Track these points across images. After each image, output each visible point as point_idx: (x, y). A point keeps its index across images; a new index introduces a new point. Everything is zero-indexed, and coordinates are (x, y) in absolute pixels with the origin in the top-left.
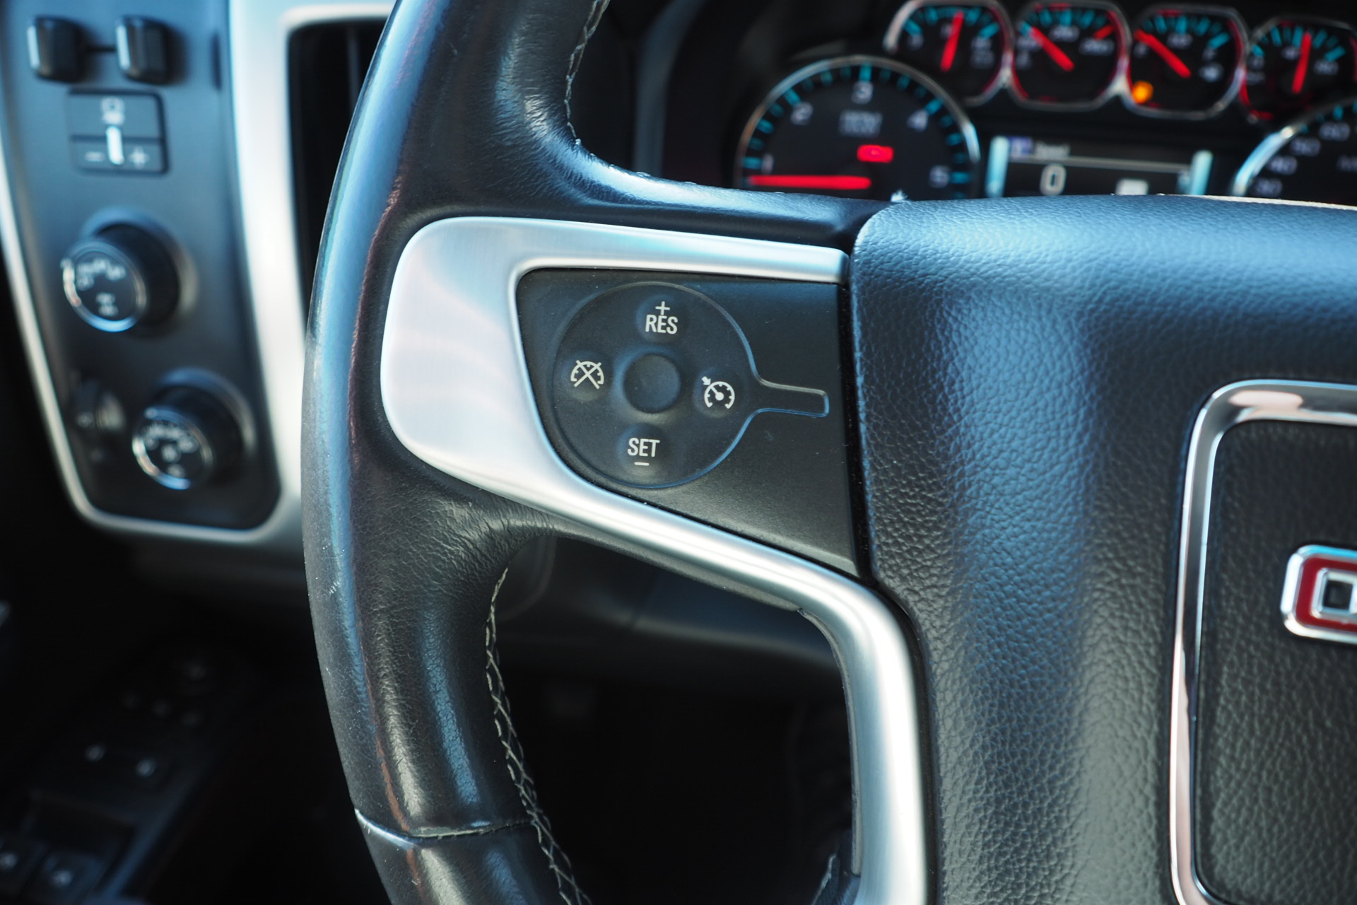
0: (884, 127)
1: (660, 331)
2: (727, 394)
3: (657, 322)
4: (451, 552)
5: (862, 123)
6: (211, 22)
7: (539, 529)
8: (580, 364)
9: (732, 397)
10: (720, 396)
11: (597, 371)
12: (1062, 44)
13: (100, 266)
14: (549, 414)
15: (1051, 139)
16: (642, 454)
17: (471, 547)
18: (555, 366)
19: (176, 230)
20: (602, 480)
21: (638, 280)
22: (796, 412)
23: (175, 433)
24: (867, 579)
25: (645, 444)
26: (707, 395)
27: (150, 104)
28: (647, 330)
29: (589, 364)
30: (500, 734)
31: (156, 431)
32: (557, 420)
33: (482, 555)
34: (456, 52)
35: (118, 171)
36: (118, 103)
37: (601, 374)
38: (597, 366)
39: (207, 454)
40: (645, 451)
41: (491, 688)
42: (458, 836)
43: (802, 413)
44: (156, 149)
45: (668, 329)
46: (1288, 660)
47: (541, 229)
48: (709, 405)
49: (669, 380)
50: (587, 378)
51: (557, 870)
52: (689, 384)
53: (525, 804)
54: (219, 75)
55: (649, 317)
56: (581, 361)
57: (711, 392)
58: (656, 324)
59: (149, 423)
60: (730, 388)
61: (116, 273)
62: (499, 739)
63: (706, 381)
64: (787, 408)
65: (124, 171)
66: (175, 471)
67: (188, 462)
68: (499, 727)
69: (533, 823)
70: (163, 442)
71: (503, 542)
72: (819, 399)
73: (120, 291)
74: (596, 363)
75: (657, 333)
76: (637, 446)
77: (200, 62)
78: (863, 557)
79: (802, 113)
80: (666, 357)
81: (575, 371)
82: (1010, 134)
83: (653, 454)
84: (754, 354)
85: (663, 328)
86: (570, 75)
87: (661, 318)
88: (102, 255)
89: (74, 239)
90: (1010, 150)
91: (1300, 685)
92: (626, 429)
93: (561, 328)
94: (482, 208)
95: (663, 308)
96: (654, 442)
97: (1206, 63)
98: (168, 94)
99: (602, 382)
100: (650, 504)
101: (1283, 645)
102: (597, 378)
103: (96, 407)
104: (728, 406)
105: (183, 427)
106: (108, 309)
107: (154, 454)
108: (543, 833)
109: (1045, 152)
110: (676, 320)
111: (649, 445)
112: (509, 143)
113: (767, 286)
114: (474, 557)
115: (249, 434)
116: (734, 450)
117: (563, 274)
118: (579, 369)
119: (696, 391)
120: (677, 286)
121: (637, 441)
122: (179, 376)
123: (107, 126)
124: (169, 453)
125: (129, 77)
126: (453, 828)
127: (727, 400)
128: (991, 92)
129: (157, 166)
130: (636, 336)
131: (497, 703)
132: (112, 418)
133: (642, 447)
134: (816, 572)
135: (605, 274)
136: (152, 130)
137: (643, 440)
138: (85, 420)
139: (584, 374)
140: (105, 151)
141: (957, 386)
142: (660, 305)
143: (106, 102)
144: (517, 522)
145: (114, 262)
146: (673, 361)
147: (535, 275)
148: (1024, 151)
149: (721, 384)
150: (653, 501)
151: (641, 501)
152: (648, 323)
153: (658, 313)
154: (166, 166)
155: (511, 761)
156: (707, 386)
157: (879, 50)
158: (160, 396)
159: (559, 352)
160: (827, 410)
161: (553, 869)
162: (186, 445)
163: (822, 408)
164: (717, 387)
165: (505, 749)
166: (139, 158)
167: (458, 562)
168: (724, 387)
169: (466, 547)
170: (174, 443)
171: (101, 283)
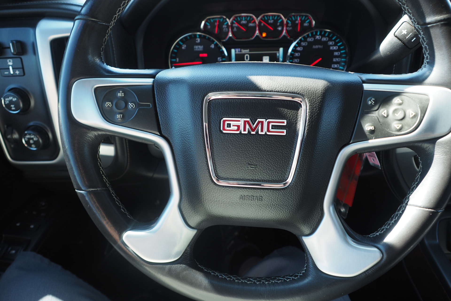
0: (204, 48)
1: (121, 96)
2: (133, 105)
3: (120, 94)
4: (88, 139)
5: (199, 48)
6: (32, 40)
7: (104, 134)
8: (107, 103)
9: (134, 106)
10: (132, 106)
11: (110, 104)
12: (243, 25)
13: (11, 98)
14: (102, 112)
15: (245, 48)
16: (119, 117)
17: (92, 138)
18: (102, 103)
19: (28, 89)
20: (113, 123)
21: (116, 87)
22: (145, 107)
23: (32, 137)
24: (162, 136)
25: (120, 116)
26: (130, 106)
27: (19, 59)
28: (118, 96)
29: (108, 103)
30: (102, 173)
31: (28, 136)
32: (104, 113)
33: (94, 140)
34: (78, 51)
35: (12, 76)
36: (11, 60)
37: (111, 104)
38: (110, 103)
39: (41, 141)
40: (120, 117)
41: (99, 165)
42: (94, 190)
43: (147, 108)
44: (21, 70)
45: (122, 95)
46: (223, 137)
47: (97, 80)
48: (130, 108)
49: (123, 104)
50: (108, 105)
51: (115, 198)
52: (126, 104)
53: (108, 186)
54: (35, 51)
55: (119, 93)
56: (107, 102)
57: (131, 106)
58: (120, 95)
59: (26, 135)
60: (134, 104)
61: (14, 99)
62: (102, 175)
63: (130, 104)
64: (144, 107)
65: (14, 75)
66: (33, 146)
67: (36, 143)
68: (101, 172)
69: (110, 190)
70: (29, 139)
71: (98, 137)
72: (149, 105)
73: (16, 104)
74: (110, 102)
75: (120, 96)
76: (118, 116)
77: (30, 49)
78: (160, 131)
79: (184, 47)
80: (122, 100)
81: (106, 104)
82: (235, 48)
83: (121, 117)
84: (137, 98)
85: (121, 95)
86: (102, 52)
87: (121, 93)
88: (11, 96)
89: (3, 93)
90: (236, 51)
91: (225, 141)
92: (116, 113)
93: (103, 97)
94: (87, 77)
95: (121, 92)
96: (121, 115)
97: (278, 26)
98: (23, 57)
99: (111, 106)
100: (122, 126)
101: (222, 135)
102: (110, 105)
103: (12, 133)
104: (134, 108)
105: (35, 135)
106: (13, 108)
107: (28, 142)
108: (112, 192)
109: (244, 51)
110: (123, 94)
111: (121, 116)
112: (90, 65)
113: (139, 86)
114: (93, 140)
115: (50, 135)
116: (135, 115)
117: (103, 87)
118: (107, 104)
119: (128, 106)
120: (123, 88)
121: (118, 115)
122: (31, 123)
123: (9, 66)
124: (31, 142)
125: (13, 54)
126: (93, 188)
127: (133, 106)
128: (228, 37)
129: (22, 74)
130: (116, 97)
131: (101, 168)
132: (16, 136)
133: (119, 116)
134: (153, 135)
135: (110, 87)
136: (21, 66)
137: (119, 115)
138: (9, 137)
139: (108, 104)
140: (9, 72)
141: (171, 100)
142: (120, 91)
143: (8, 60)
144: (100, 133)
145: (14, 97)
146: (123, 101)
147: (98, 88)
148: (238, 52)
149: (132, 104)
150: (122, 125)
151: (120, 126)
152: (119, 95)
153: (120, 93)
154: (24, 74)
155: (104, 178)
156: (130, 105)
157: (200, 30)
158: (28, 128)
159: (103, 101)
160: (151, 107)
161: (114, 198)
162: (35, 139)
163: (150, 106)
164: (132, 105)
165: (103, 177)
166: (17, 72)
167: (90, 141)
168: (133, 104)
169: (91, 138)
170: (32, 139)
171: (11, 102)
